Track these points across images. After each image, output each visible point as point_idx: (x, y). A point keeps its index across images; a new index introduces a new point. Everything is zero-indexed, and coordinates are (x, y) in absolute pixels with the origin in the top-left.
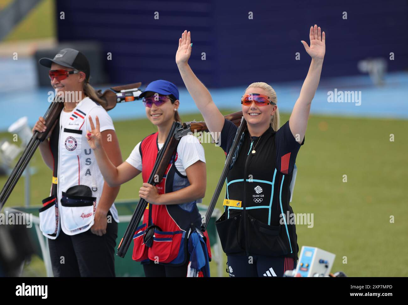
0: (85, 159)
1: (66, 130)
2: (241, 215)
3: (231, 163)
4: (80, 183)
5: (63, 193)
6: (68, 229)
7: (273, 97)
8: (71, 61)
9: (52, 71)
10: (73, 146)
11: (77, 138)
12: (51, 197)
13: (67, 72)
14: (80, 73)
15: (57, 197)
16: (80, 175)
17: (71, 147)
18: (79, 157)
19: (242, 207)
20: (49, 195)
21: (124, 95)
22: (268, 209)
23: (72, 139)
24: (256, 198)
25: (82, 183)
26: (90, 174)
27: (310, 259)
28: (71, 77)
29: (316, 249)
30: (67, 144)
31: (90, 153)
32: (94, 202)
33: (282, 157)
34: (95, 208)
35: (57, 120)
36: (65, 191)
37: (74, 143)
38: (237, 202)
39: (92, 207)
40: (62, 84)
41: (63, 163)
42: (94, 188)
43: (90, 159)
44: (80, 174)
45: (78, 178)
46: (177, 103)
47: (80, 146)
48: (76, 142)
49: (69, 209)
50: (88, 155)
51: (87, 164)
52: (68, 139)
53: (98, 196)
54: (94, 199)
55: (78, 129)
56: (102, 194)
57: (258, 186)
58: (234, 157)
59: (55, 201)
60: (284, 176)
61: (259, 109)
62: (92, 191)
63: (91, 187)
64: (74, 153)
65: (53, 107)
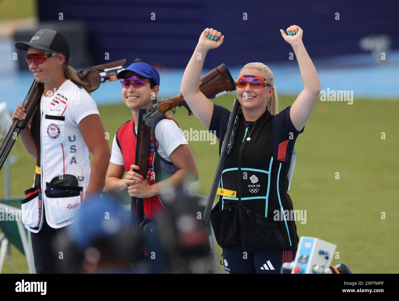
0: (70, 146)
1: (48, 117)
2: (236, 206)
3: (227, 150)
4: (65, 172)
5: (47, 184)
6: (53, 222)
7: (270, 78)
8: (49, 43)
9: (29, 54)
10: (56, 133)
11: (59, 125)
12: (34, 188)
13: (45, 55)
14: (58, 55)
15: (40, 189)
16: (65, 164)
17: (54, 134)
18: (63, 145)
19: (237, 197)
20: (32, 186)
21: (108, 74)
22: (265, 200)
23: (54, 126)
24: (252, 188)
25: (68, 172)
26: (75, 162)
27: (309, 250)
28: (49, 60)
29: (316, 240)
30: (49, 131)
31: (75, 140)
32: (81, 192)
33: (279, 145)
34: (82, 198)
35: (37, 106)
36: (49, 181)
37: (57, 131)
38: (231, 192)
39: (79, 197)
40: (40, 69)
41: (46, 152)
42: (80, 177)
43: (74, 146)
44: (65, 162)
45: (63, 167)
46: (156, 89)
47: (63, 133)
48: (58, 129)
49: (55, 200)
50: (72, 142)
51: (71, 152)
52: (51, 126)
53: (85, 185)
54: (81, 189)
55: (61, 116)
56: (90, 184)
57: (253, 176)
58: (229, 143)
59: (39, 193)
60: (281, 164)
61: (254, 92)
62: (78, 180)
63: (77, 176)
64: (57, 141)
65: (32, 92)
